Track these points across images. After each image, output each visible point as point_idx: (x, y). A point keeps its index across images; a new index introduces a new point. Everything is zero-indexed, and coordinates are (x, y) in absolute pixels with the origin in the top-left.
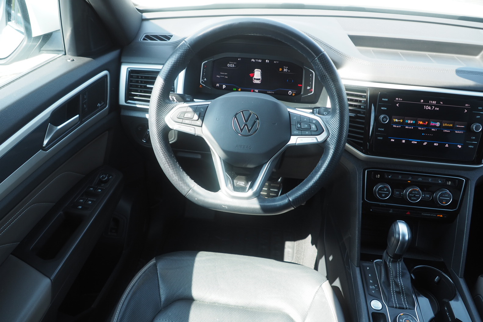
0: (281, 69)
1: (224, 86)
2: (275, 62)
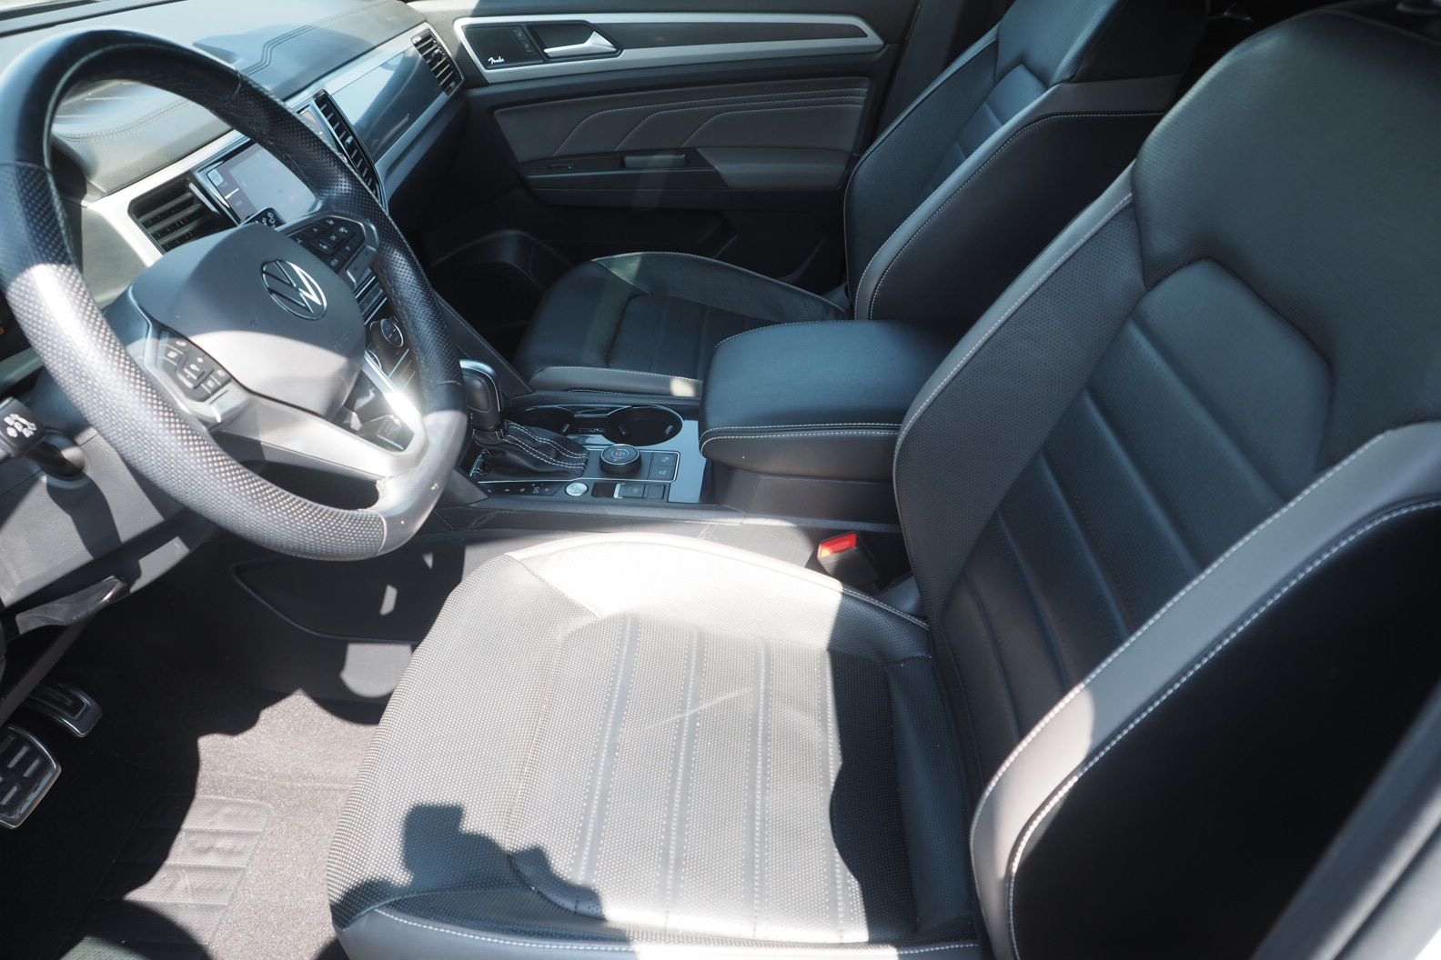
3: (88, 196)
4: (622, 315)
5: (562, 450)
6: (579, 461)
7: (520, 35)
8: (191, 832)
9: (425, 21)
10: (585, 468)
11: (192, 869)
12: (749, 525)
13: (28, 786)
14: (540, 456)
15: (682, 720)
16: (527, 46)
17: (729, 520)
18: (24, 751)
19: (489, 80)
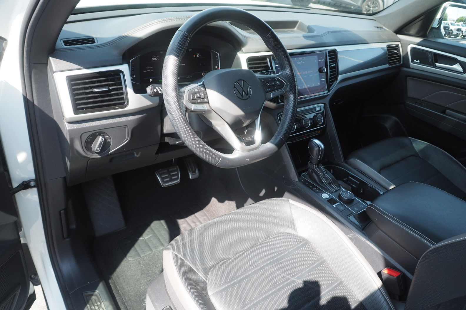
0: (195, 56)
1: (151, 80)
2: (189, 50)
3: (240, 52)
4: (404, 159)
5: (332, 183)
6: (335, 189)
7: (430, 56)
8: (195, 216)
9: (400, 42)
10: (334, 192)
11: (188, 224)
12: (367, 243)
13: (171, 180)
14: (324, 180)
15: (289, 279)
16: (430, 60)
17: (361, 237)
18: (176, 173)
19: (411, 66)
